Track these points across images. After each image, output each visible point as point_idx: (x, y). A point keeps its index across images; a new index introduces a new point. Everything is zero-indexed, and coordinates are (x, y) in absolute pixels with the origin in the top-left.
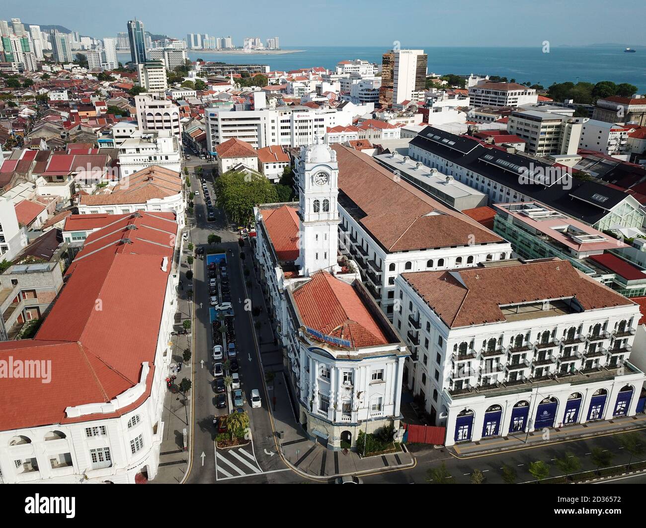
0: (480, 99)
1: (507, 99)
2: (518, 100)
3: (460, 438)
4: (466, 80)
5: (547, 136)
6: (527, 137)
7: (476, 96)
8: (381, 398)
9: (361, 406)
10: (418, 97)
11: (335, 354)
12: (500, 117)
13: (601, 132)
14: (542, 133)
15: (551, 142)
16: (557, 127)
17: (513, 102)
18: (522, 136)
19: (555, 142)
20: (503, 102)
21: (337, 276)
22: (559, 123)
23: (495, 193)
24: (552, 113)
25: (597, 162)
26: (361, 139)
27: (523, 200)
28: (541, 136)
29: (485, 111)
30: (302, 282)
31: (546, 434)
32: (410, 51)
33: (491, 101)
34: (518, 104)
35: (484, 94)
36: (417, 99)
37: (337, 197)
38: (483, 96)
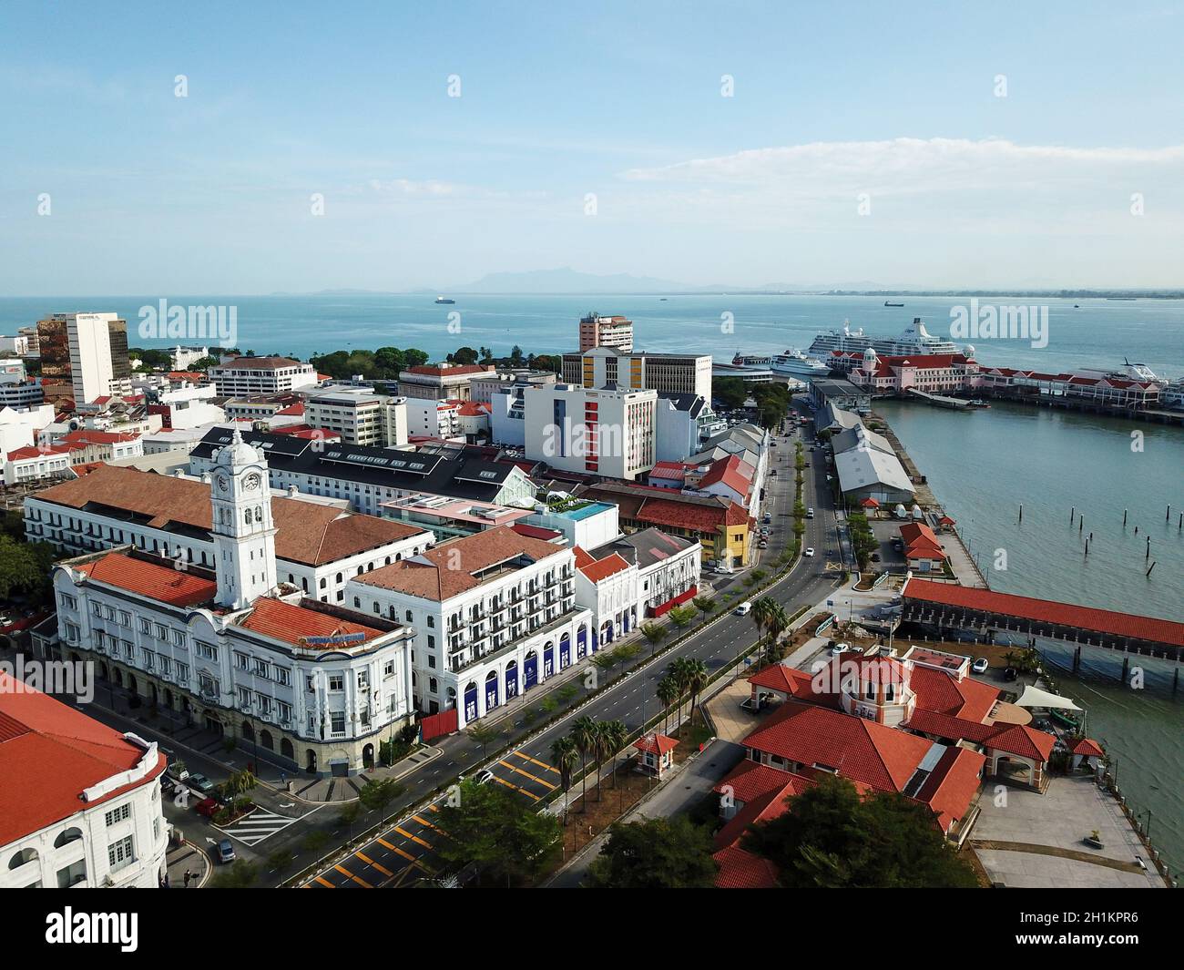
0: (233, 385)
1: (276, 381)
2: (291, 382)
3: (469, 718)
4: (172, 357)
5: (367, 424)
6: (340, 429)
7: (224, 380)
8: (393, 696)
9: (378, 709)
10: (118, 389)
11: (351, 652)
12: (281, 408)
13: (426, 412)
14: (359, 422)
15: (373, 432)
16: (376, 411)
17: (285, 385)
18: (332, 429)
19: (377, 432)
20: (272, 386)
21: (280, 598)
22: (377, 406)
23: (357, 497)
24: (362, 394)
25: (439, 448)
26: (78, 464)
27: (400, 497)
28: (360, 426)
29: (254, 401)
30: (244, 615)
31: (534, 691)
32: (94, 315)
33: (250, 385)
34: (294, 387)
35: (237, 377)
36: (118, 392)
37: (269, 502)
38: (237, 380)
